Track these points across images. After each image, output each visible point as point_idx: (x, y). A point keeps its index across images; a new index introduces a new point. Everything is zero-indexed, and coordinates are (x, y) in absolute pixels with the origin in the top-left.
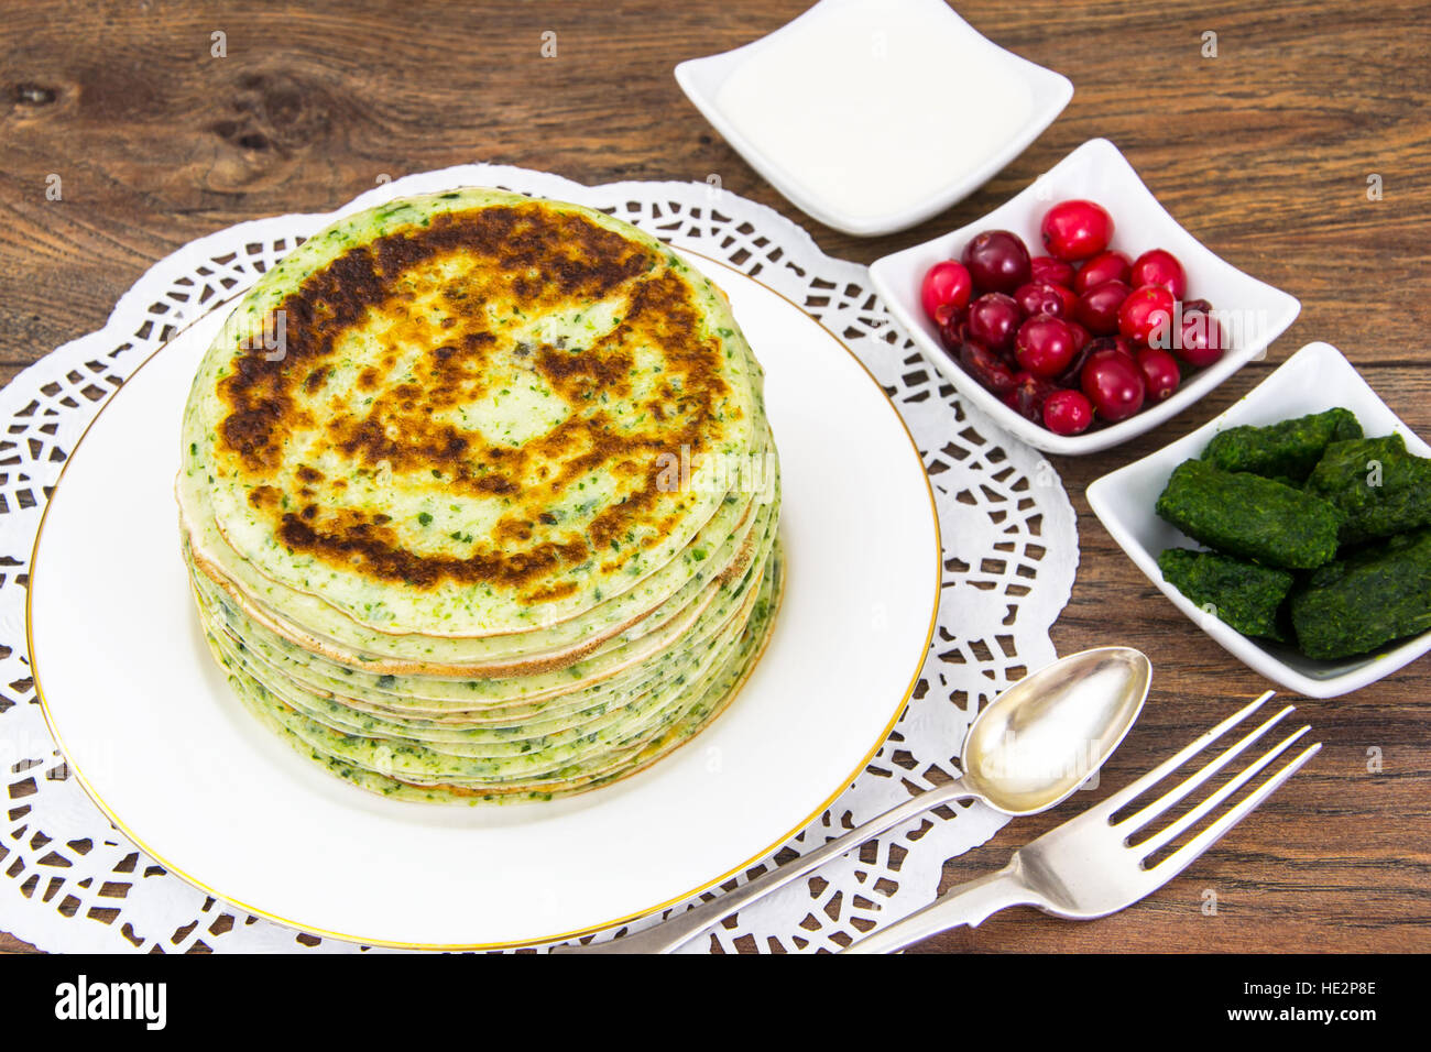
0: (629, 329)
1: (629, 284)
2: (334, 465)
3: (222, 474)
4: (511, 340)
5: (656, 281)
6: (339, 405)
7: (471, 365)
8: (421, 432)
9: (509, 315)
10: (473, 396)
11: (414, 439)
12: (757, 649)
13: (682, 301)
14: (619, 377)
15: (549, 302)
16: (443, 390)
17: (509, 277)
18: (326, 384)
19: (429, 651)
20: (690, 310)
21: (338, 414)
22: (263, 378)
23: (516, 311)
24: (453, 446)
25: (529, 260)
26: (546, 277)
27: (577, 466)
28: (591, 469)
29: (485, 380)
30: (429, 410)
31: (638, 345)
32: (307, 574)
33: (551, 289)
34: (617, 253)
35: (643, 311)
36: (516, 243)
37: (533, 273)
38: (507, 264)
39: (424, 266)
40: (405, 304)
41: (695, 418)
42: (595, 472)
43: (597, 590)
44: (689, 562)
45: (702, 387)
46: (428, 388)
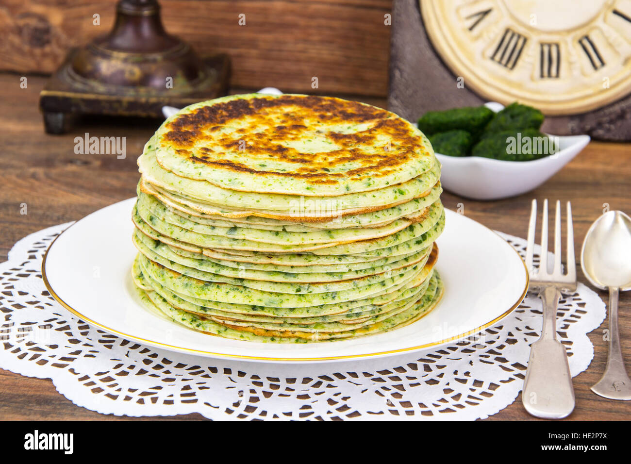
0: (375, 130)
1: (377, 120)
2: (219, 149)
3: (163, 146)
4: (315, 129)
5: (390, 120)
6: (225, 135)
7: (294, 132)
8: (265, 144)
9: (316, 123)
10: (293, 139)
11: (261, 146)
12: (425, 311)
13: (402, 126)
14: (368, 141)
15: (336, 121)
16: (278, 136)
17: (317, 114)
18: (220, 130)
19: (258, 201)
20: (406, 129)
21: (224, 138)
22: (189, 125)
23: (319, 122)
24: (281, 150)
25: (328, 110)
26: (335, 115)
27: (344, 159)
28: (349, 162)
29: (300, 136)
30: (271, 140)
31: (379, 134)
32: (200, 170)
33: (337, 118)
34: (372, 111)
35: (383, 126)
36: (322, 106)
37: (329, 114)
38: (316, 110)
39: (275, 107)
40: (264, 116)
41: (405, 152)
42: (352, 162)
43: (347, 185)
44: (396, 192)
45: (410, 145)
46: (270, 135)
